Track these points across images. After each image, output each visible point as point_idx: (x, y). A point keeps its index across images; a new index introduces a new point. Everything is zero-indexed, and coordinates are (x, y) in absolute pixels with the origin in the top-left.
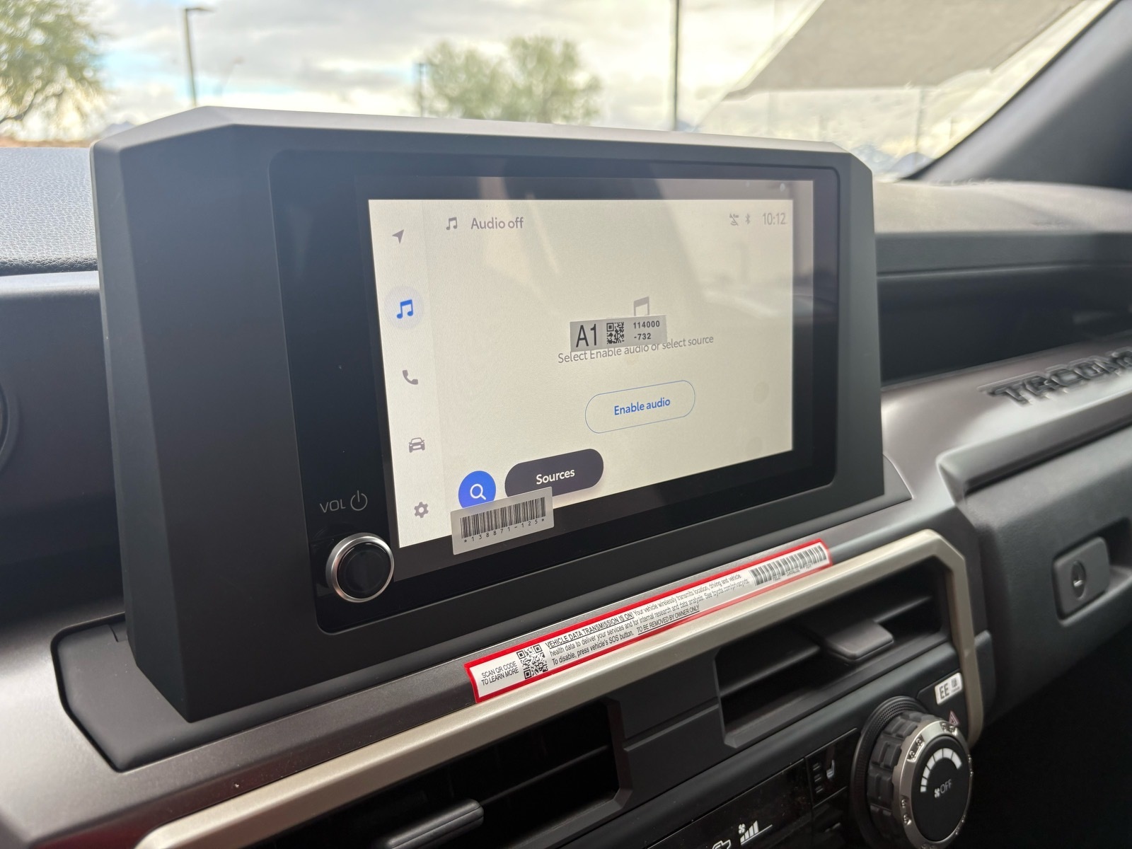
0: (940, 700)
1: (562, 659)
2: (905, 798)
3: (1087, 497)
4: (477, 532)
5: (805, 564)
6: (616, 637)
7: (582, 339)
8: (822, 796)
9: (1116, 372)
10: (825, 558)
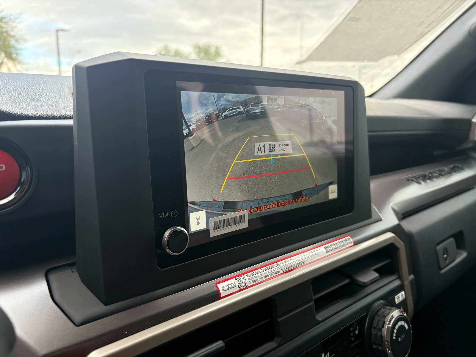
0: (397, 302)
1: (253, 282)
2: (388, 341)
3: (447, 221)
4: (219, 228)
5: (344, 245)
6: (273, 273)
7: (259, 150)
8: (354, 341)
9: (453, 173)
10: (351, 243)
